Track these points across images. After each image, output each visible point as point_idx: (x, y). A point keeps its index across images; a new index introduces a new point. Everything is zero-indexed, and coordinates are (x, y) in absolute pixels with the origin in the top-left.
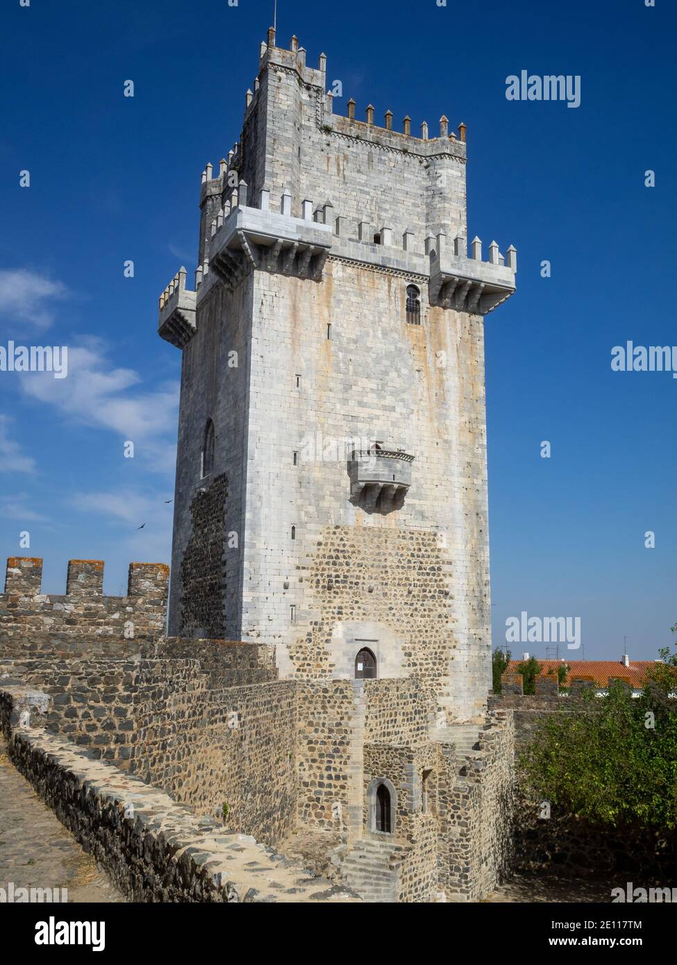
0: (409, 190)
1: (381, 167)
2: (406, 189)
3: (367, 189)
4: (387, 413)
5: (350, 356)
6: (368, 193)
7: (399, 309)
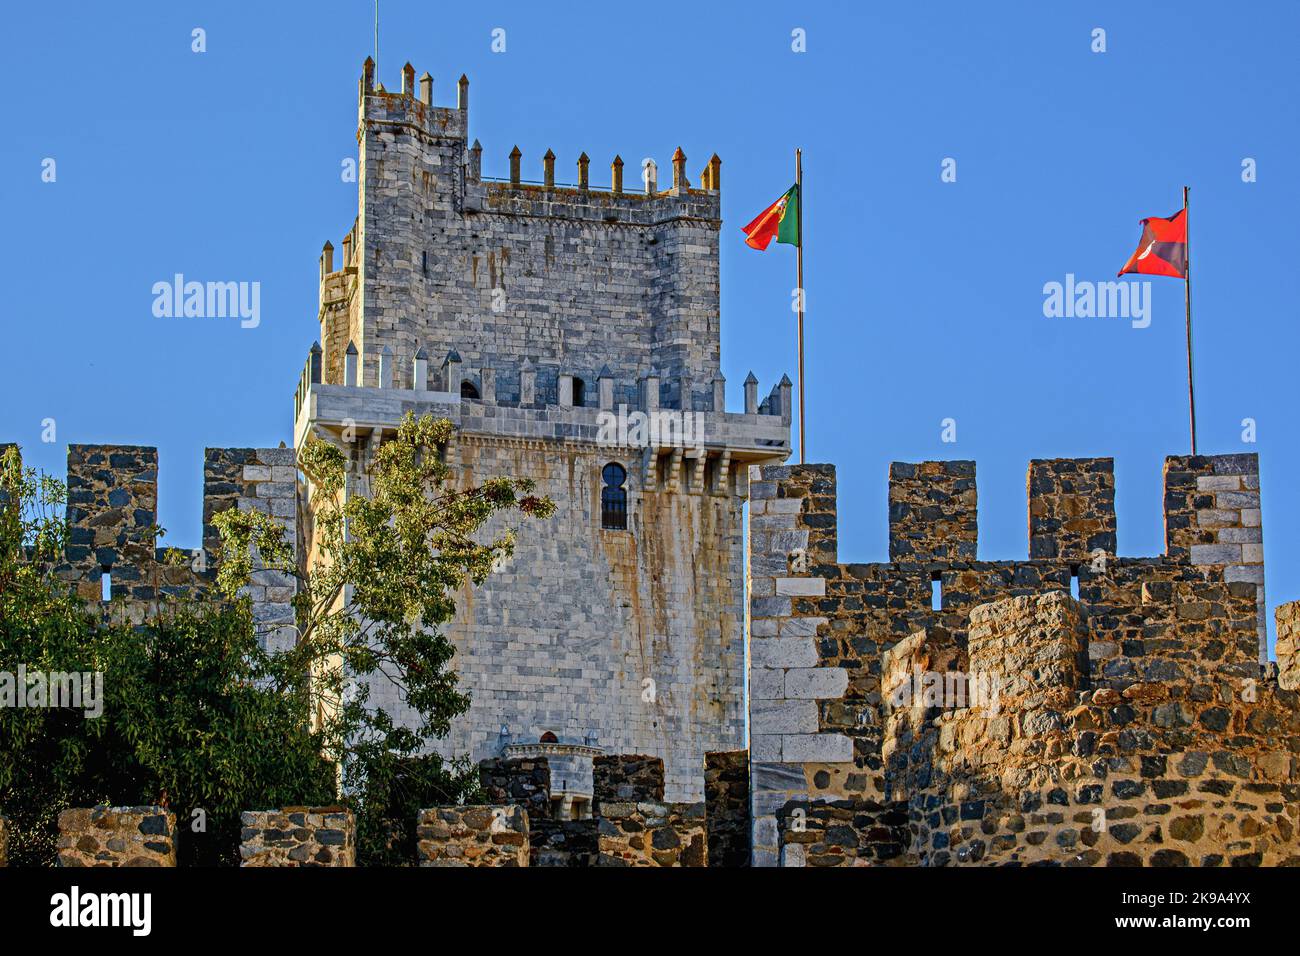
0: (620, 290)
1: (569, 259)
2: (614, 289)
3: (543, 302)
4: (568, 681)
5: (503, 596)
6: (545, 309)
7: (589, 508)
